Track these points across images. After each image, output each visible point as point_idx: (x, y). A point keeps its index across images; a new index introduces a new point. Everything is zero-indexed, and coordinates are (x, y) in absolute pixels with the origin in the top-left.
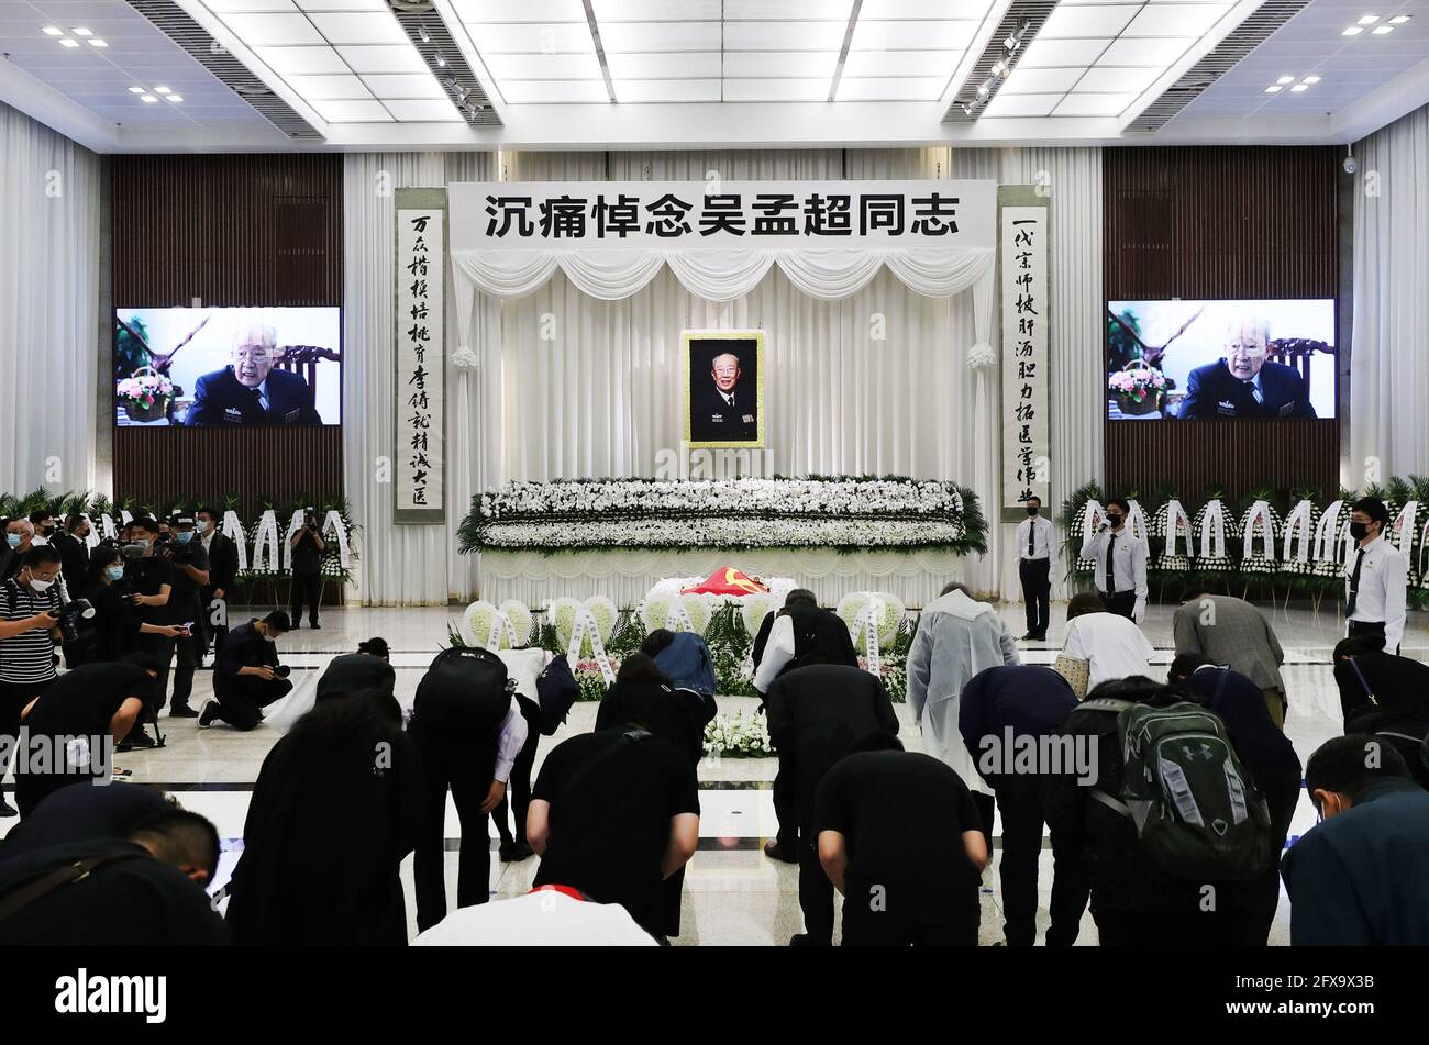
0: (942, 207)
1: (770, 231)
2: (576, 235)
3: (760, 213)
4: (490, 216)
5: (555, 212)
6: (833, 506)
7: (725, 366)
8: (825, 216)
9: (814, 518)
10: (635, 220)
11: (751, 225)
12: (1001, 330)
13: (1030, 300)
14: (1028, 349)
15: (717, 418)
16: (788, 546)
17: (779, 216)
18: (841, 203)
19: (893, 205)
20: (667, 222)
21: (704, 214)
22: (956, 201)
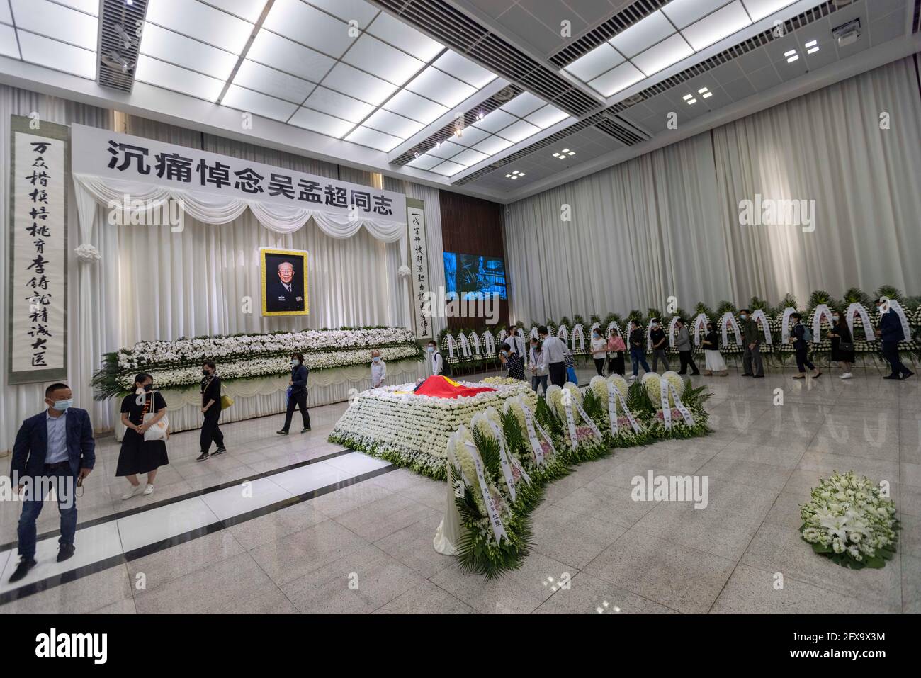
0: (385, 202)
1: (307, 199)
2: (184, 180)
3: (303, 189)
4: (112, 155)
5: (167, 162)
6: (361, 343)
7: (286, 270)
8: (335, 197)
9: (351, 350)
10: (227, 179)
11: (297, 195)
12: (411, 260)
13: (420, 248)
14: (421, 269)
15: (281, 298)
16: (343, 366)
17: (312, 192)
18: (342, 192)
19: (365, 198)
20: (248, 184)
21: (271, 184)
22: (391, 201)
